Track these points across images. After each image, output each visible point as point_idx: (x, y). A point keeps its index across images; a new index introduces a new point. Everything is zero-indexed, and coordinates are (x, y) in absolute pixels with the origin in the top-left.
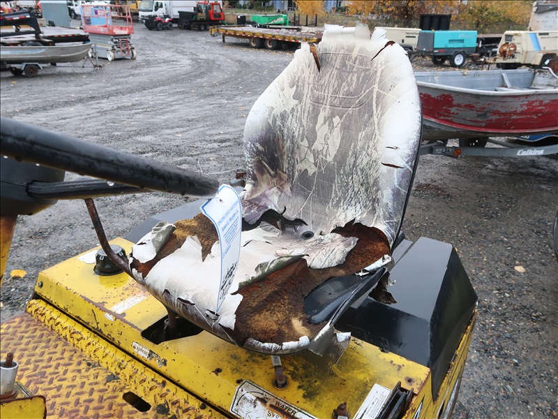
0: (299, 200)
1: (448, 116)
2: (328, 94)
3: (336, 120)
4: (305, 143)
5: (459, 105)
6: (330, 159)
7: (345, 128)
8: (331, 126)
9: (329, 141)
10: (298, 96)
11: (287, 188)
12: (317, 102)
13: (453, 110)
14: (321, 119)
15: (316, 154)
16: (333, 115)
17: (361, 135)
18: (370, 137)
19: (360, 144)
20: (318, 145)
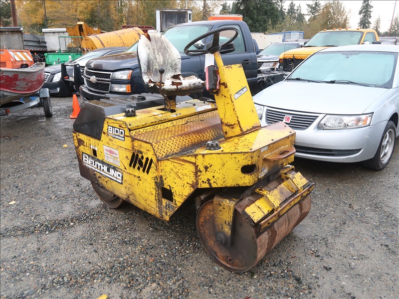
0: (156, 77)
1: (15, 87)
2: (155, 47)
3: (159, 53)
4: (155, 61)
5: (20, 80)
6: (162, 63)
7: (163, 55)
8: (159, 55)
9: (160, 59)
10: (149, 49)
11: (152, 75)
12: (154, 49)
13: (18, 83)
14: (156, 54)
15: (158, 63)
16: (158, 52)
17: (167, 55)
18: (170, 55)
19: (168, 57)
20: (158, 61)
